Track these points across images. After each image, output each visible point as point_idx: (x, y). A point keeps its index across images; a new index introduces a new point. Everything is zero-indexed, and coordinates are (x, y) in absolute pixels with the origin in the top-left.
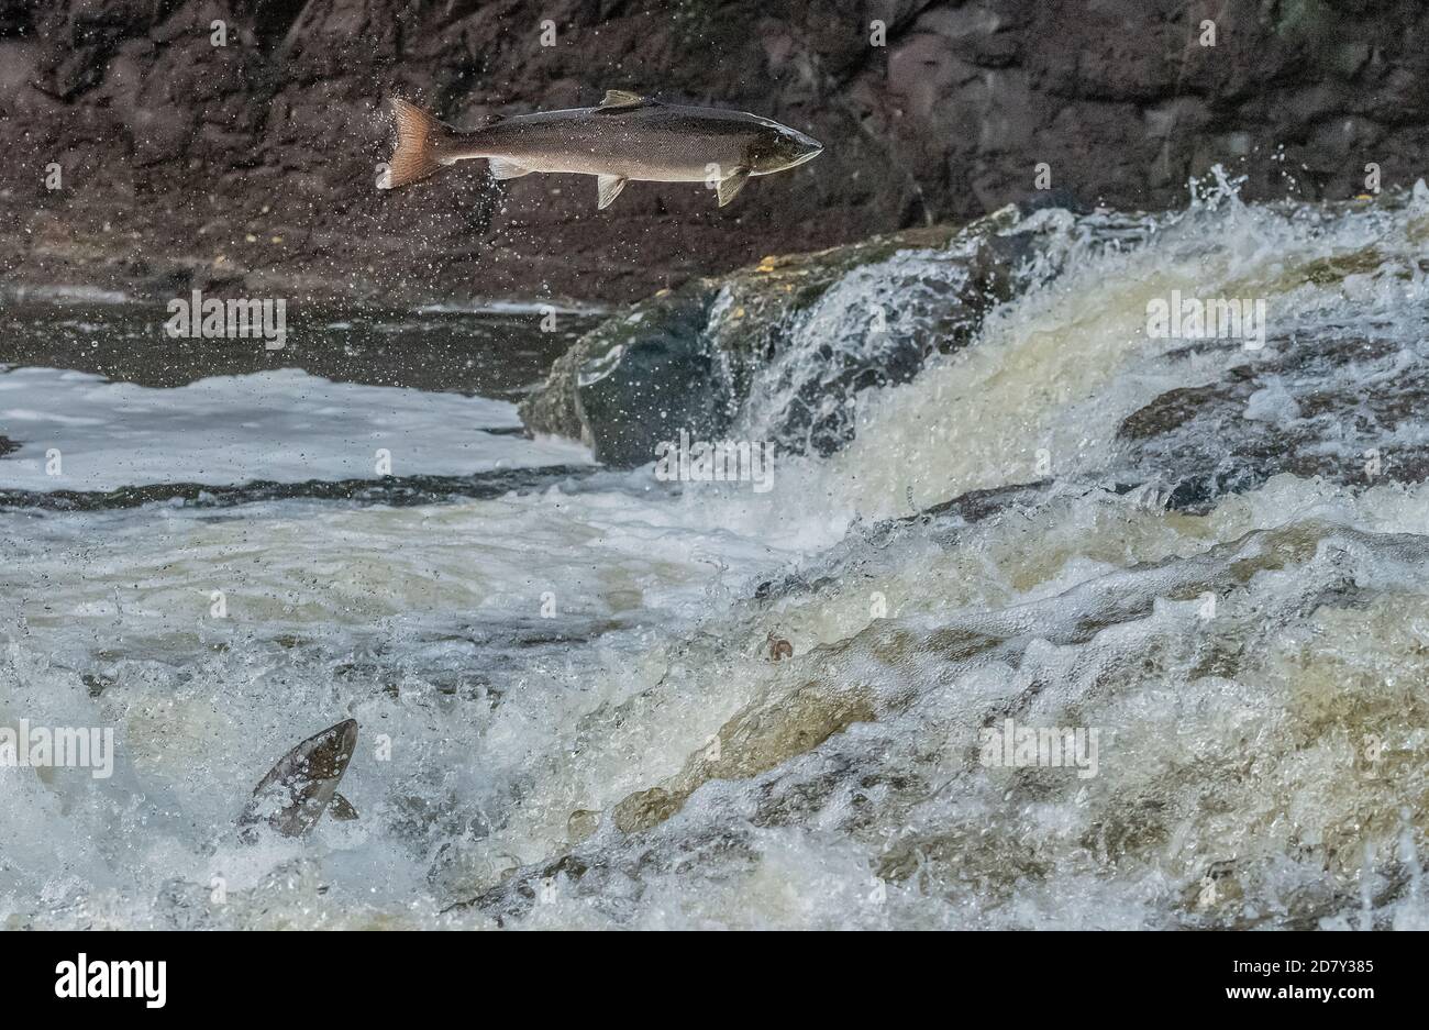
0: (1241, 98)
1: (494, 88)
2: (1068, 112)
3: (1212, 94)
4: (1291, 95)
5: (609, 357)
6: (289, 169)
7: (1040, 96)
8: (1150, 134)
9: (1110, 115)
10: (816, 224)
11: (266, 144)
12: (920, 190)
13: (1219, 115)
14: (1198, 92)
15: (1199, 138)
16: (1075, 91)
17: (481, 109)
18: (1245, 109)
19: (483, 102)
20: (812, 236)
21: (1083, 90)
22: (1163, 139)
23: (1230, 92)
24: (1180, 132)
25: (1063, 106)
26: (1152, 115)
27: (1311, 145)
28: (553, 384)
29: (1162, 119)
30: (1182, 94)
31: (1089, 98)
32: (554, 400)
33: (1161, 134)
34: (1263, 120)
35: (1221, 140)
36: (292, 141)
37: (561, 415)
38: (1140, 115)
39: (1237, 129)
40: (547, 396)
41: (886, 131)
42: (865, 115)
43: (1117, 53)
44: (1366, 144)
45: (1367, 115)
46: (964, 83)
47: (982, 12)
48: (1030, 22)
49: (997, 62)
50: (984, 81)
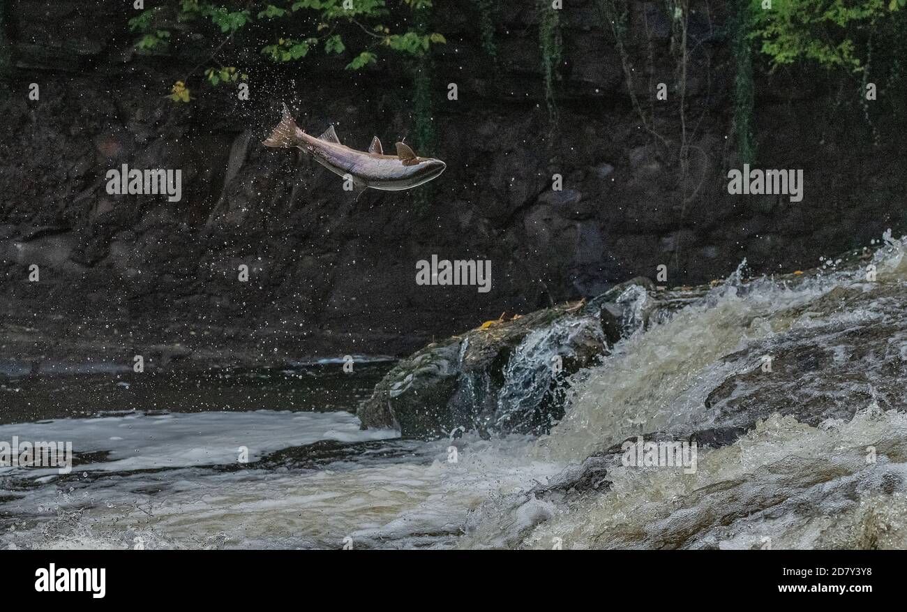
0: (713, 227)
2: (620, 241)
3: (696, 227)
4: (737, 225)
5: (405, 380)
6: (210, 295)
7: (605, 233)
8: (665, 250)
9: (643, 242)
12: (546, 287)
13: (700, 238)
14: (688, 226)
15: (690, 250)
16: (622, 228)
18: (714, 233)
21: (627, 229)
22: (673, 252)
23: (705, 225)
24: (681, 247)
25: (619, 238)
26: (665, 240)
28: (375, 397)
29: (670, 242)
30: (682, 228)
31: (632, 233)
32: (377, 406)
33: (671, 249)
34: (723, 239)
35: (702, 250)
37: (381, 414)
38: (659, 241)
39: (711, 244)
40: (373, 404)
42: (514, 249)
43: (645, 208)
44: (779, 247)
45: (777, 233)
46: (565, 229)
47: (572, 191)
48: (598, 195)
49: (582, 217)
50: (576, 228)
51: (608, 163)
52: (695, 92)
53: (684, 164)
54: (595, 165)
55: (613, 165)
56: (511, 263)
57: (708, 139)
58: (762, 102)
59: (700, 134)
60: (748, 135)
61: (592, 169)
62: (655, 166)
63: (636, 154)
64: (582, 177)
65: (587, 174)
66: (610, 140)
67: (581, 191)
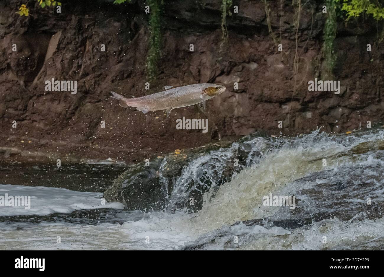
0: (310, 101)
1: (93, 98)
2: (260, 106)
3: (301, 101)
4: (324, 101)
5: (131, 179)
6: (34, 121)
7: (252, 101)
8: (283, 112)
9: (272, 107)
10: (187, 138)
11: (27, 114)
12: (217, 128)
13: (303, 106)
14: (297, 100)
15: (297, 113)
16: (261, 100)
17: (89, 104)
18: (310, 105)
19: (90, 102)
20: (186, 141)
21: (264, 99)
22: (287, 113)
23: (306, 100)
24: (292, 111)
25: (259, 104)
26: (284, 107)
27: (329, 116)
29: (287, 108)
30: (293, 101)
31: (266, 101)
32: (115, 191)
33: (286, 112)
34: (316, 108)
35: (304, 114)
36: (34, 113)
37: (117, 195)
38: (280, 107)
39: (308, 111)
40: (113, 190)
41: (207, 111)
43: (274, 89)
44: (345, 115)
45: (346, 107)
46: (230, 97)
47: (235, 77)
48: (249, 80)
49: (239, 91)
50: (235, 97)
51: (255, 62)
52: (304, 26)
53: (296, 66)
54: (248, 63)
55: (258, 63)
56: (199, 114)
57: (311, 53)
58: (341, 34)
59: (307, 50)
60: (332, 52)
61: (247, 65)
62: (281, 66)
63: (271, 59)
64: (240, 70)
65: (243, 67)
66: (257, 50)
67: (239, 77)
